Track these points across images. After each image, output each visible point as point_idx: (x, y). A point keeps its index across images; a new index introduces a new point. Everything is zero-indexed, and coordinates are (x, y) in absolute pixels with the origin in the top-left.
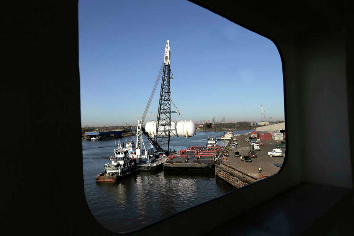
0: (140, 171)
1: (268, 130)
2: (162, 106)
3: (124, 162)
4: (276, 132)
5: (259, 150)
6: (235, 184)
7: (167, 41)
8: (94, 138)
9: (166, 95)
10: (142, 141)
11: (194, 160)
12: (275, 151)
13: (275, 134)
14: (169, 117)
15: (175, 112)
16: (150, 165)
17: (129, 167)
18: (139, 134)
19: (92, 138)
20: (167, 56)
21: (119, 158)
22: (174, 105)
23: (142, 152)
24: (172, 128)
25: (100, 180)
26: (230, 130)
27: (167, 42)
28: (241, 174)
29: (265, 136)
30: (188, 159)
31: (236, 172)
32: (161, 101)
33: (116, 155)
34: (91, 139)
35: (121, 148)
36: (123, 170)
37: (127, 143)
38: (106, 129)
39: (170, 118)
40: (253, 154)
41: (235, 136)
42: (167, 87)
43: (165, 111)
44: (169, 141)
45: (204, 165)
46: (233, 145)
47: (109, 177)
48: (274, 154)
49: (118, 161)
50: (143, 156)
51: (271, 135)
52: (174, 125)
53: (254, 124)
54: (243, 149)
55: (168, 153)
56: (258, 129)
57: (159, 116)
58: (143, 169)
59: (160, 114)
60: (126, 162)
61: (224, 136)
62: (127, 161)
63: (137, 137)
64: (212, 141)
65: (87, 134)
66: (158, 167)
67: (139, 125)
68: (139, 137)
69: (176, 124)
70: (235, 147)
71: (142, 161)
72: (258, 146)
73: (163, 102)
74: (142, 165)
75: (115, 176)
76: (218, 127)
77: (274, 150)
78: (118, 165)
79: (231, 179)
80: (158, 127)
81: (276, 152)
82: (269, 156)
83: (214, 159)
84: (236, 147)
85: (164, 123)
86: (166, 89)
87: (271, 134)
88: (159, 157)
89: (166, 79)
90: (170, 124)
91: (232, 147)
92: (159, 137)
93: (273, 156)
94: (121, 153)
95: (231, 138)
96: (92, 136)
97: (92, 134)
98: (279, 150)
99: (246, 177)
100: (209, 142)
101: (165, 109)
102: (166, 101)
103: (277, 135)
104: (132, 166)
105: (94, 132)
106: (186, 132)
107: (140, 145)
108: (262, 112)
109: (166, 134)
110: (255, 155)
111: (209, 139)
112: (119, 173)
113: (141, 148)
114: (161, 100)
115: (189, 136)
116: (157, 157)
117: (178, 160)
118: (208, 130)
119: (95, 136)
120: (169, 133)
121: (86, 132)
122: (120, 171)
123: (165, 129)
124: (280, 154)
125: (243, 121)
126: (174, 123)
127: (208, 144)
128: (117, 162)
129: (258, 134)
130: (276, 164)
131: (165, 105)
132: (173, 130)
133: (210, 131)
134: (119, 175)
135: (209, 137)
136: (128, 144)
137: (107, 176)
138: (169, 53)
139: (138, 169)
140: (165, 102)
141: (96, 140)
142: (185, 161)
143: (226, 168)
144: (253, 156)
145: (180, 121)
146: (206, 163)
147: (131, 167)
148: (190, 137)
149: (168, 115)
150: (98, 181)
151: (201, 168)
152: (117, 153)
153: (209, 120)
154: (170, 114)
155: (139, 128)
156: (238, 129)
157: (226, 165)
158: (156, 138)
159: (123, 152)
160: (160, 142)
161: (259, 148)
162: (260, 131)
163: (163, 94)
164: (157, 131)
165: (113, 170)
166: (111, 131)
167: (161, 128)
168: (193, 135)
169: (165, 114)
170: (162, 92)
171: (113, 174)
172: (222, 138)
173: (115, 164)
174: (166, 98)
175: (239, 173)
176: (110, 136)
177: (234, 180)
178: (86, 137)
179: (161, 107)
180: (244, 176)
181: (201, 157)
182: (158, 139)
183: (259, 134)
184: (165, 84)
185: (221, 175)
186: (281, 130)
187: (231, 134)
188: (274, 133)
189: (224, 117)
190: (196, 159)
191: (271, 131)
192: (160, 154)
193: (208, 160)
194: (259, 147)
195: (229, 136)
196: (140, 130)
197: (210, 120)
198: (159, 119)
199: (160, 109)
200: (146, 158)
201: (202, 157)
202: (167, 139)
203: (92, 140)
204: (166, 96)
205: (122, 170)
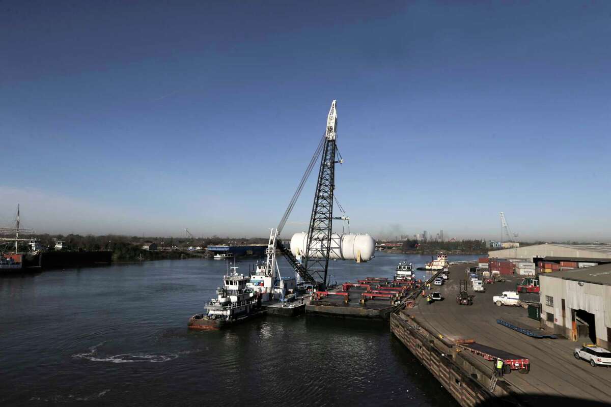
0: (266, 314)
1: (511, 257)
2: (319, 208)
3: (239, 299)
4: (525, 260)
5: (481, 292)
6: (417, 353)
7: (332, 101)
8: (218, 256)
9: (326, 190)
10: (276, 265)
11: (360, 302)
12: (506, 295)
13: (521, 265)
14: (329, 227)
15: (340, 218)
16: (283, 306)
17: (246, 307)
18: (271, 252)
19: (216, 255)
20: (331, 125)
21: (229, 290)
22: (340, 206)
23: (275, 283)
24: (333, 244)
25: (194, 327)
26: (442, 254)
27: (333, 103)
28: (428, 334)
29: (502, 268)
30: (349, 300)
31: (422, 330)
32: (318, 200)
33: (226, 285)
34: (215, 257)
35: (237, 274)
36: (235, 312)
37: (258, 267)
38: (241, 242)
39: (330, 230)
40: (465, 299)
41: (450, 264)
42: (328, 177)
43: (323, 216)
44: (327, 267)
45: (373, 312)
46: (437, 280)
47: (208, 322)
48: (505, 300)
49: (228, 297)
50: (276, 290)
51: (514, 266)
52: (338, 241)
53: (492, 246)
54: (454, 288)
55: (321, 287)
56: (492, 254)
57: (314, 223)
58: (272, 312)
59: (314, 220)
60: (241, 299)
61: (431, 264)
62: (243, 297)
63: (268, 257)
64: (405, 271)
65: (210, 249)
66: (295, 310)
67: (271, 238)
68: (271, 258)
69: (341, 239)
70: (440, 284)
71: (272, 298)
72: (480, 284)
73: (320, 201)
74: (270, 305)
75: (218, 320)
76: (428, 248)
77: (504, 293)
78: (228, 303)
79: (411, 341)
80: (310, 242)
81: (508, 297)
82: (495, 303)
83: (394, 303)
84: (442, 284)
85: (321, 236)
86: (327, 180)
87: (514, 263)
88: (306, 293)
89: (329, 163)
90: (331, 239)
91: (435, 283)
92: (311, 259)
93: (502, 305)
94: (234, 283)
95: (441, 268)
96: (216, 253)
97: (218, 249)
98: (515, 293)
99: (436, 341)
100: (399, 273)
101: (324, 212)
102: (325, 199)
103: (524, 267)
104: (254, 305)
105: (220, 246)
106: (357, 253)
107: (272, 271)
108: (504, 225)
109: (323, 254)
110: (468, 301)
111: (400, 267)
112: (227, 316)
113: (274, 276)
114: (318, 197)
115: (361, 260)
116: (302, 292)
117: (332, 301)
118: (411, 251)
119: (221, 253)
120: (328, 253)
121: (208, 246)
122: (228, 313)
123: (322, 246)
124: (516, 301)
125: (473, 239)
126: (338, 237)
127: (398, 276)
128: (226, 297)
129: (490, 262)
130: (500, 321)
131: (324, 206)
132: (336, 248)
133: (413, 253)
134: (227, 319)
135: (400, 264)
136: (260, 268)
137: (206, 319)
138: (334, 121)
139: (262, 312)
140: (325, 202)
141: (222, 260)
142: (344, 302)
143: (407, 321)
144: (465, 301)
145: (349, 234)
146: (377, 309)
147: (251, 307)
148: (365, 261)
149: (327, 223)
150: (191, 327)
151: (367, 316)
152: (227, 283)
153: (415, 236)
154: (331, 221)
155: (272, 243)
156: (462, 251)
157: (409, 316)
158: (305, 260)
159: (238, 282)
160: (313, 268)
161: (482, 289)
162: (495, 258)
163: (322, 187)
164: (308, 249)
165: (218, 310)
166: (248, 245)
167: (316, 245)
168: (370, 259)
169: (322, 221)
170: (321, 185)
171: (217, 317)
172: (427, 267)
173: (223, 300)
174: (326, 194)
175: (425, 333)
176: (246, 253)
177: (414, 344)
178: (208, 253)
179: (316, 209)
180: (433, 338)
181: (373, 297)
182: (309, 262)
183: (493, 264)
184: (326, 171)
185: (399, 332)
186: (534, 259)
187: (444, 261)
188: (519, 262)
189: (442, 231)
190: (363, 300)
191: (515, 259)
192: (309, 287)
193: (384, 303)
194: (482, 286)
195: (439, 263)
196: (273, 246)
197: (418, 235)
198: (312, 229)
199: (315, 213)
200: (280, 293)
201: (375, 298)
202: (324, 263)
203: (215, 259)
204: (325, 192)
205: (232, 311)
